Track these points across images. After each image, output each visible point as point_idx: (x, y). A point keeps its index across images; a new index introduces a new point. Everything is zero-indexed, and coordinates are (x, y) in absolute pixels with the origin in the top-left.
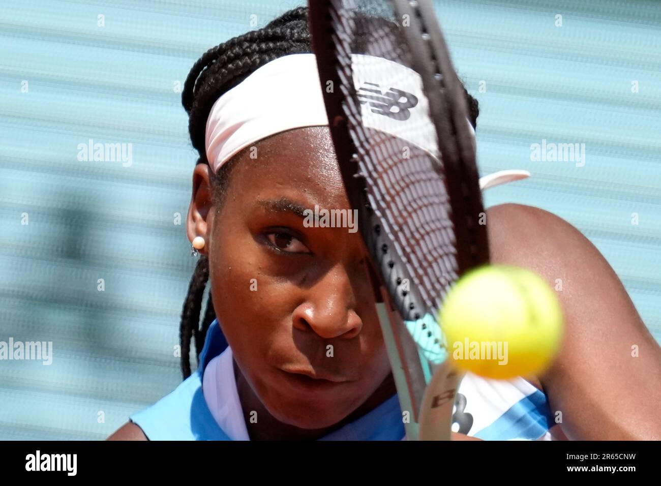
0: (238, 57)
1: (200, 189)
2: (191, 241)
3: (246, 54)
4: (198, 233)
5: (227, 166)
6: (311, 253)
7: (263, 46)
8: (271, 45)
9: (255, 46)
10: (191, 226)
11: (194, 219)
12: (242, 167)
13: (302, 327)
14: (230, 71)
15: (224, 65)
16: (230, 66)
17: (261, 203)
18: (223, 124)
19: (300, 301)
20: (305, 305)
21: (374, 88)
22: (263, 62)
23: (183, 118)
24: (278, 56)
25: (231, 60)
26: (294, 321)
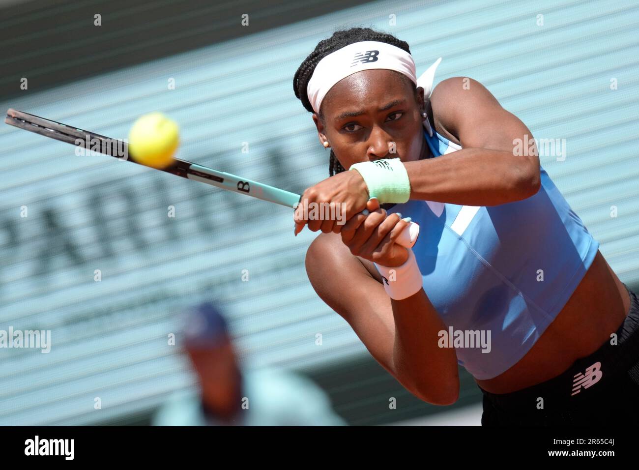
0: (306, 69)
1: (318, 124)
2: (323, 144)
3: (308, 66)
4: (325, 141)
5: (321, 110)
6: (364, 127)
7: (314, 60)
8: (316, 58)
9: (310, 61)
10: (321, 138)
11: (321, 136)
12: (325, 108)
13: (372, 157)
14: (306, 75)
15: (303, 74)
16: (305, 73)
17: (336, 118)
18: (312, 95)
19: (368, 147)
20: (370, 148)
21: (360, 54)
22: (315, 66)
23: (299, 103)
24: (320, 60)
25: (304, 71)
26: (369, 156)
